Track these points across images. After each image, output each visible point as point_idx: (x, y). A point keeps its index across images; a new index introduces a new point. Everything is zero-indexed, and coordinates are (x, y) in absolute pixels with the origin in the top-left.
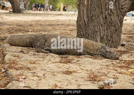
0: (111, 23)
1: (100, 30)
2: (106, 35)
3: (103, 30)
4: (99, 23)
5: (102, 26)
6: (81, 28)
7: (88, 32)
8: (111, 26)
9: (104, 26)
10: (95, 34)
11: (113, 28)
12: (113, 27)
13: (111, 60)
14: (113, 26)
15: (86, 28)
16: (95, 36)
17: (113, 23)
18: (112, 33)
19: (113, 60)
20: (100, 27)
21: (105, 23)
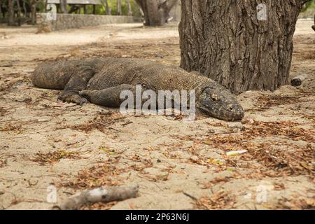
0: (258, 27)
1: (230, 45)
2: (243, 58)
3: (235, 44)
4: (227, 29)
5: (234, 35)
6: (189, 43)
7: (204, 52)
8: (255, 34)
9: (240, 34)
10: (218, 56)
11: (261, 39)
12: (263, 35)
13: (218, 121)
14: (262, 33)
15: (198, 43)
16: (220, 60)
17: (262, 27)
18: (260, 52)
19: (223, 122)
20: (230, 39)
21: (242, 28)
